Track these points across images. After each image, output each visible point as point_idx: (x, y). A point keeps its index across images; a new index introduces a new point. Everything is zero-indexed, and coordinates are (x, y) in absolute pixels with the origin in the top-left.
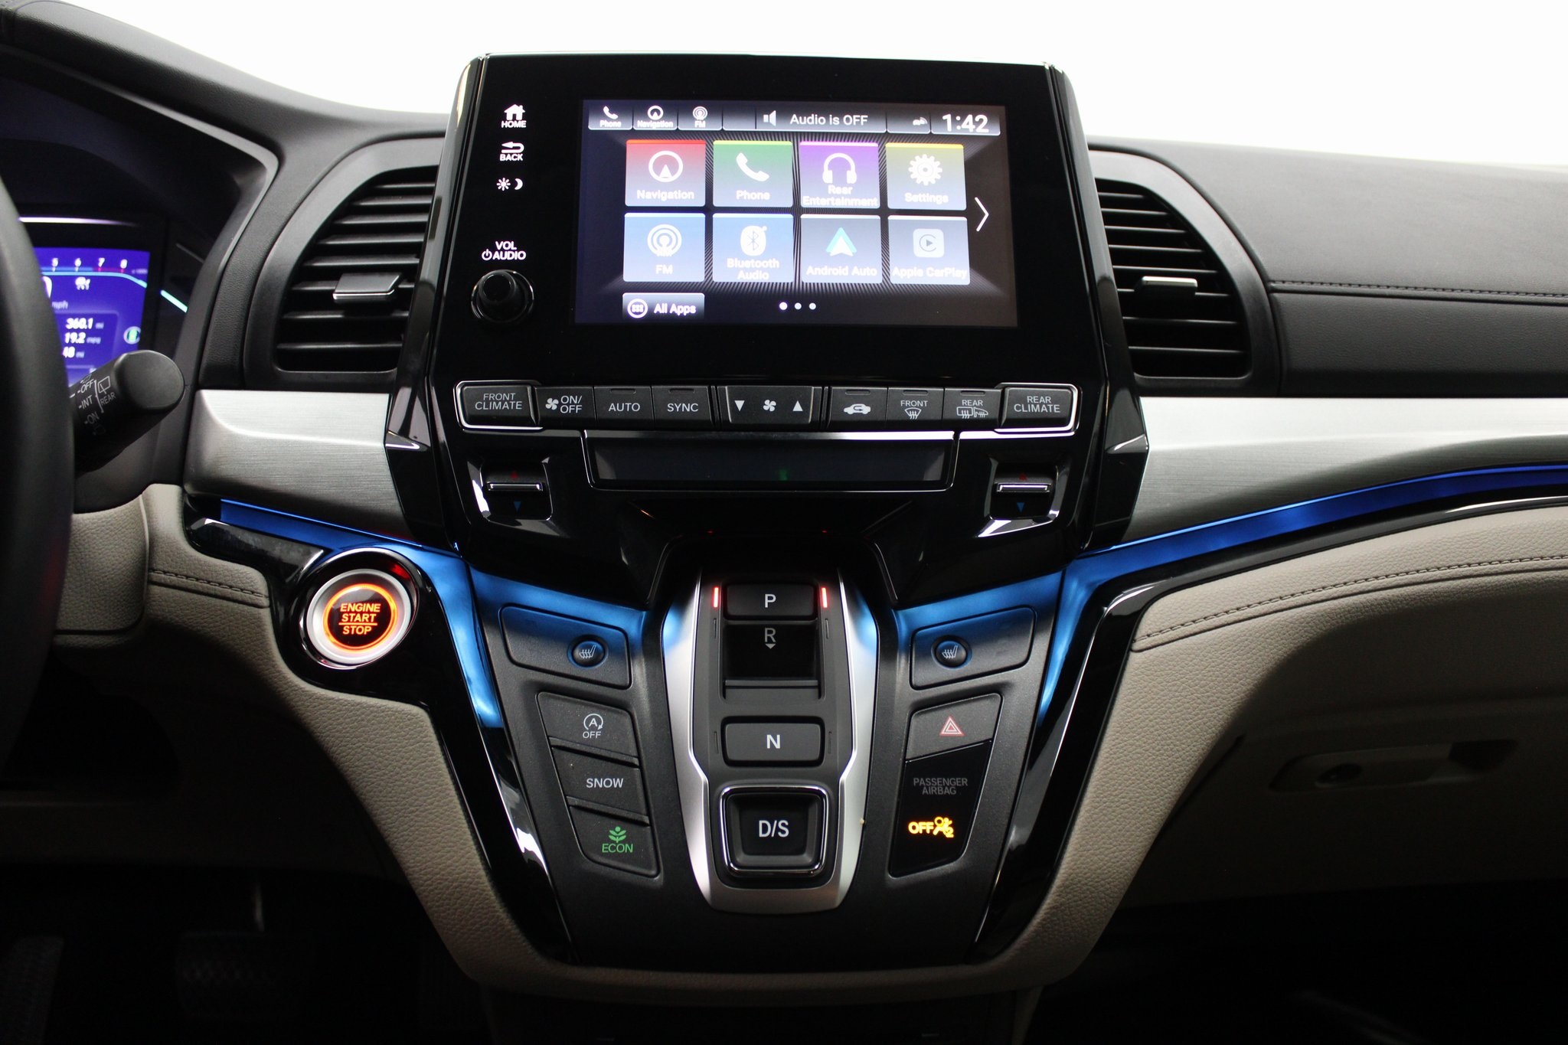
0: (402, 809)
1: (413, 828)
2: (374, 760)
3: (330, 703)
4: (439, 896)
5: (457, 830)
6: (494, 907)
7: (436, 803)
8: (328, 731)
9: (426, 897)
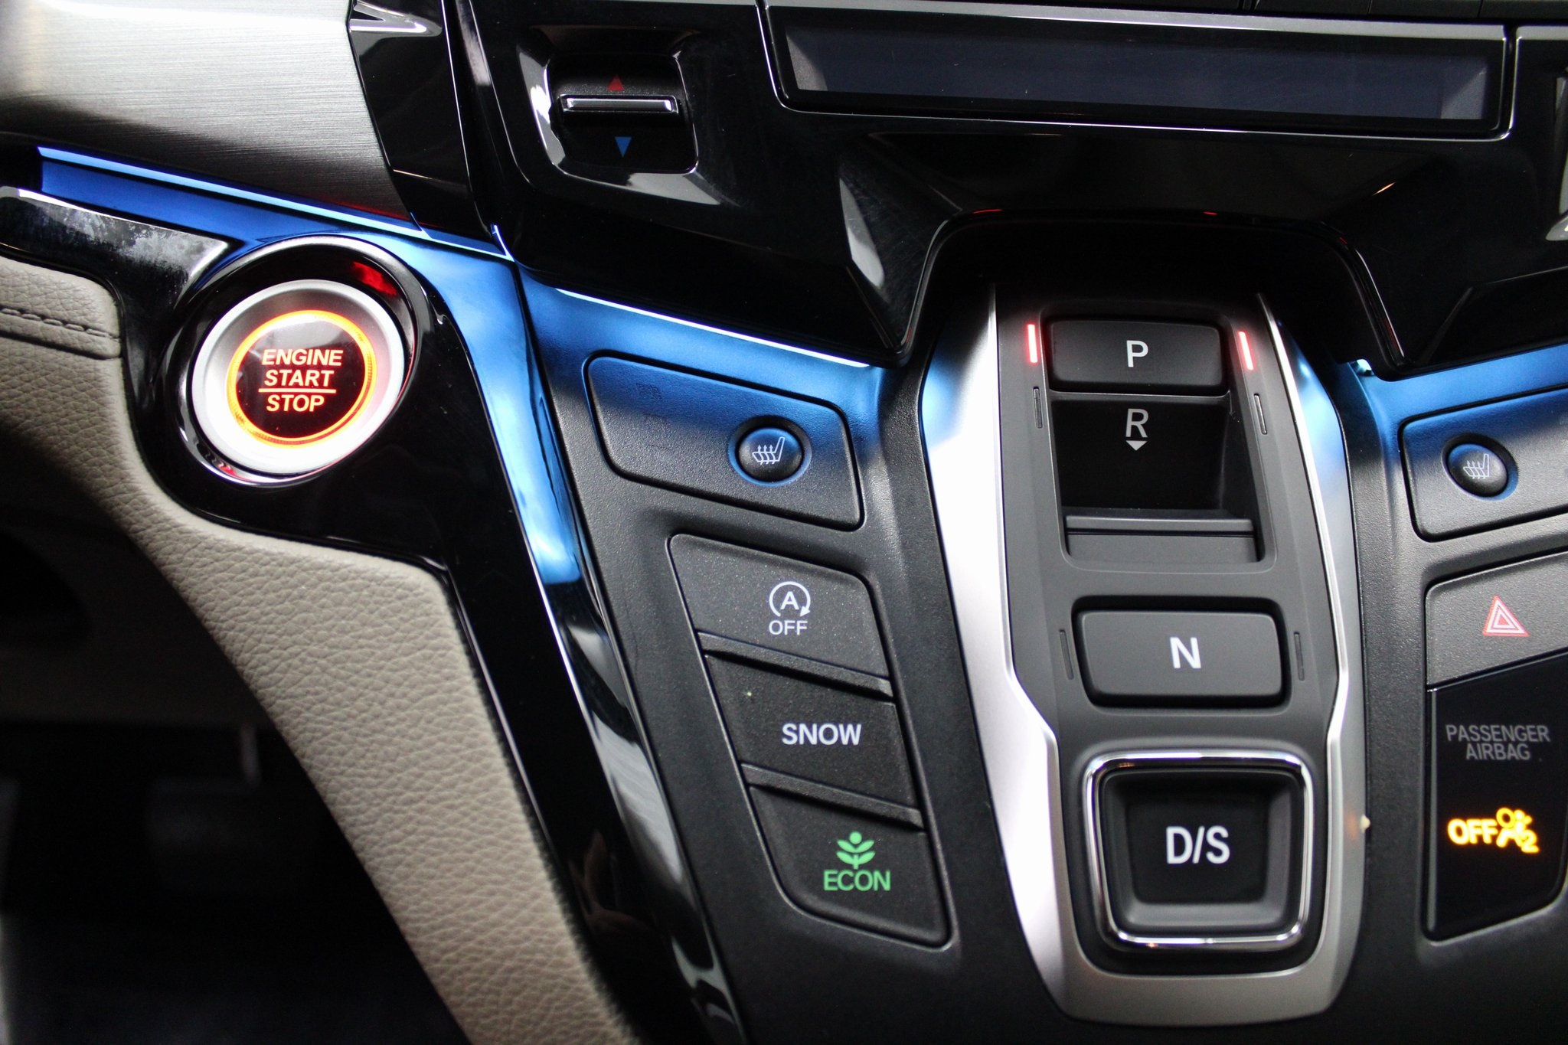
0: (389, 795)
1: (412, 838)
2: (326, 684)
3: (236, 559)
4: (475, 984)
5: (510, 848)
6: (594, 1015)
7: (462, 785)
8: (231, 618)
9: (447, 983)
